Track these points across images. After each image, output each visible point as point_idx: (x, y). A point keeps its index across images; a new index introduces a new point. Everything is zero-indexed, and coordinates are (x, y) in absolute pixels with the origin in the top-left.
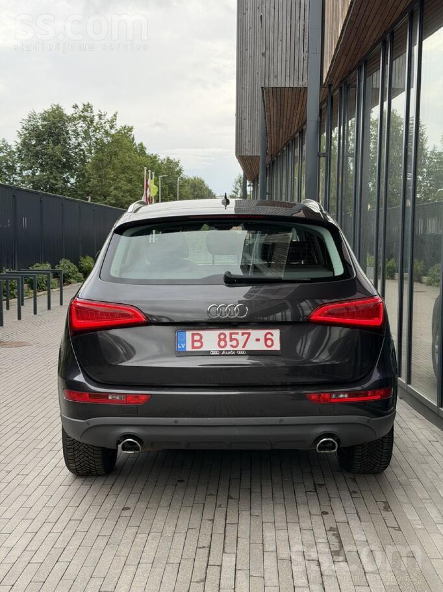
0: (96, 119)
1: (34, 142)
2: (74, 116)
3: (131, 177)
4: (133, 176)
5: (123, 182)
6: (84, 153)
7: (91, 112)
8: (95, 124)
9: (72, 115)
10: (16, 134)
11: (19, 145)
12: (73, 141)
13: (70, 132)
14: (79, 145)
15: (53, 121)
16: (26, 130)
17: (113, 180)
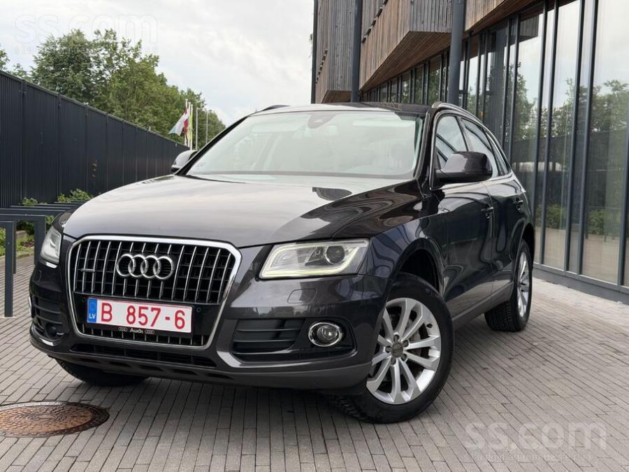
0: (120, 46)
1: (52, 68)
2: (96, 42)
3: (157, 109)
4: (160, 108)
5: (148, 114)
6: (106, 82)
7: (115, 39)
8: (118, 52)
9: (94, 41)
10: (33, 59)
11: (34, 71)
12: (95, 69)
13: (91, 59)
14: (101, 73)
15: (74, 47)
16: (43, 54)
17: (139, 111)
